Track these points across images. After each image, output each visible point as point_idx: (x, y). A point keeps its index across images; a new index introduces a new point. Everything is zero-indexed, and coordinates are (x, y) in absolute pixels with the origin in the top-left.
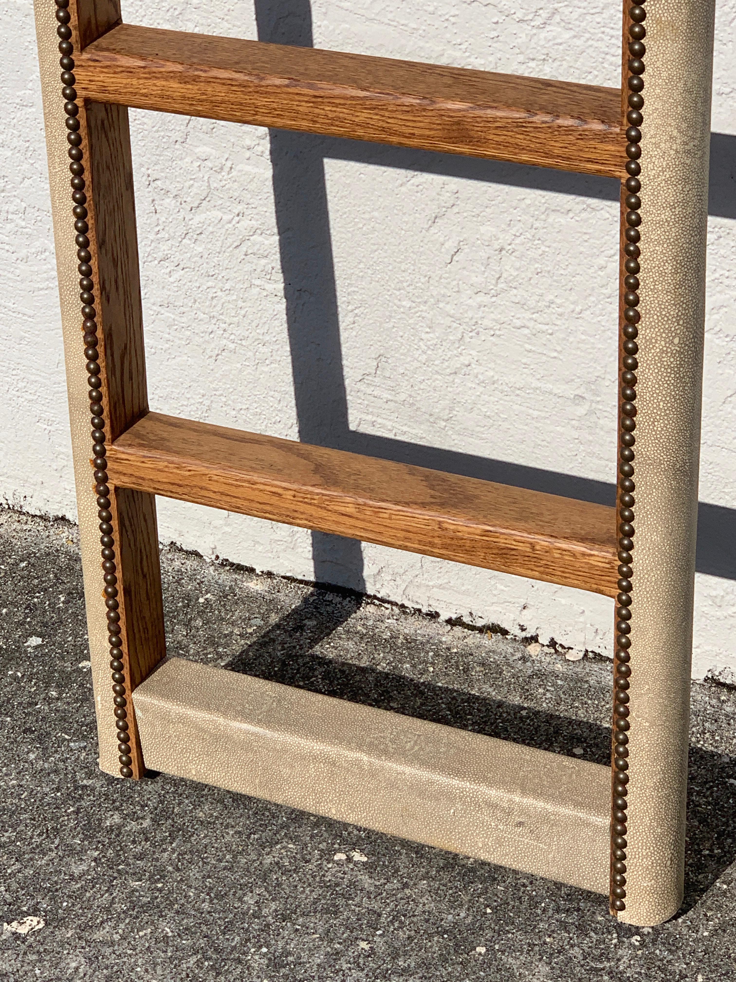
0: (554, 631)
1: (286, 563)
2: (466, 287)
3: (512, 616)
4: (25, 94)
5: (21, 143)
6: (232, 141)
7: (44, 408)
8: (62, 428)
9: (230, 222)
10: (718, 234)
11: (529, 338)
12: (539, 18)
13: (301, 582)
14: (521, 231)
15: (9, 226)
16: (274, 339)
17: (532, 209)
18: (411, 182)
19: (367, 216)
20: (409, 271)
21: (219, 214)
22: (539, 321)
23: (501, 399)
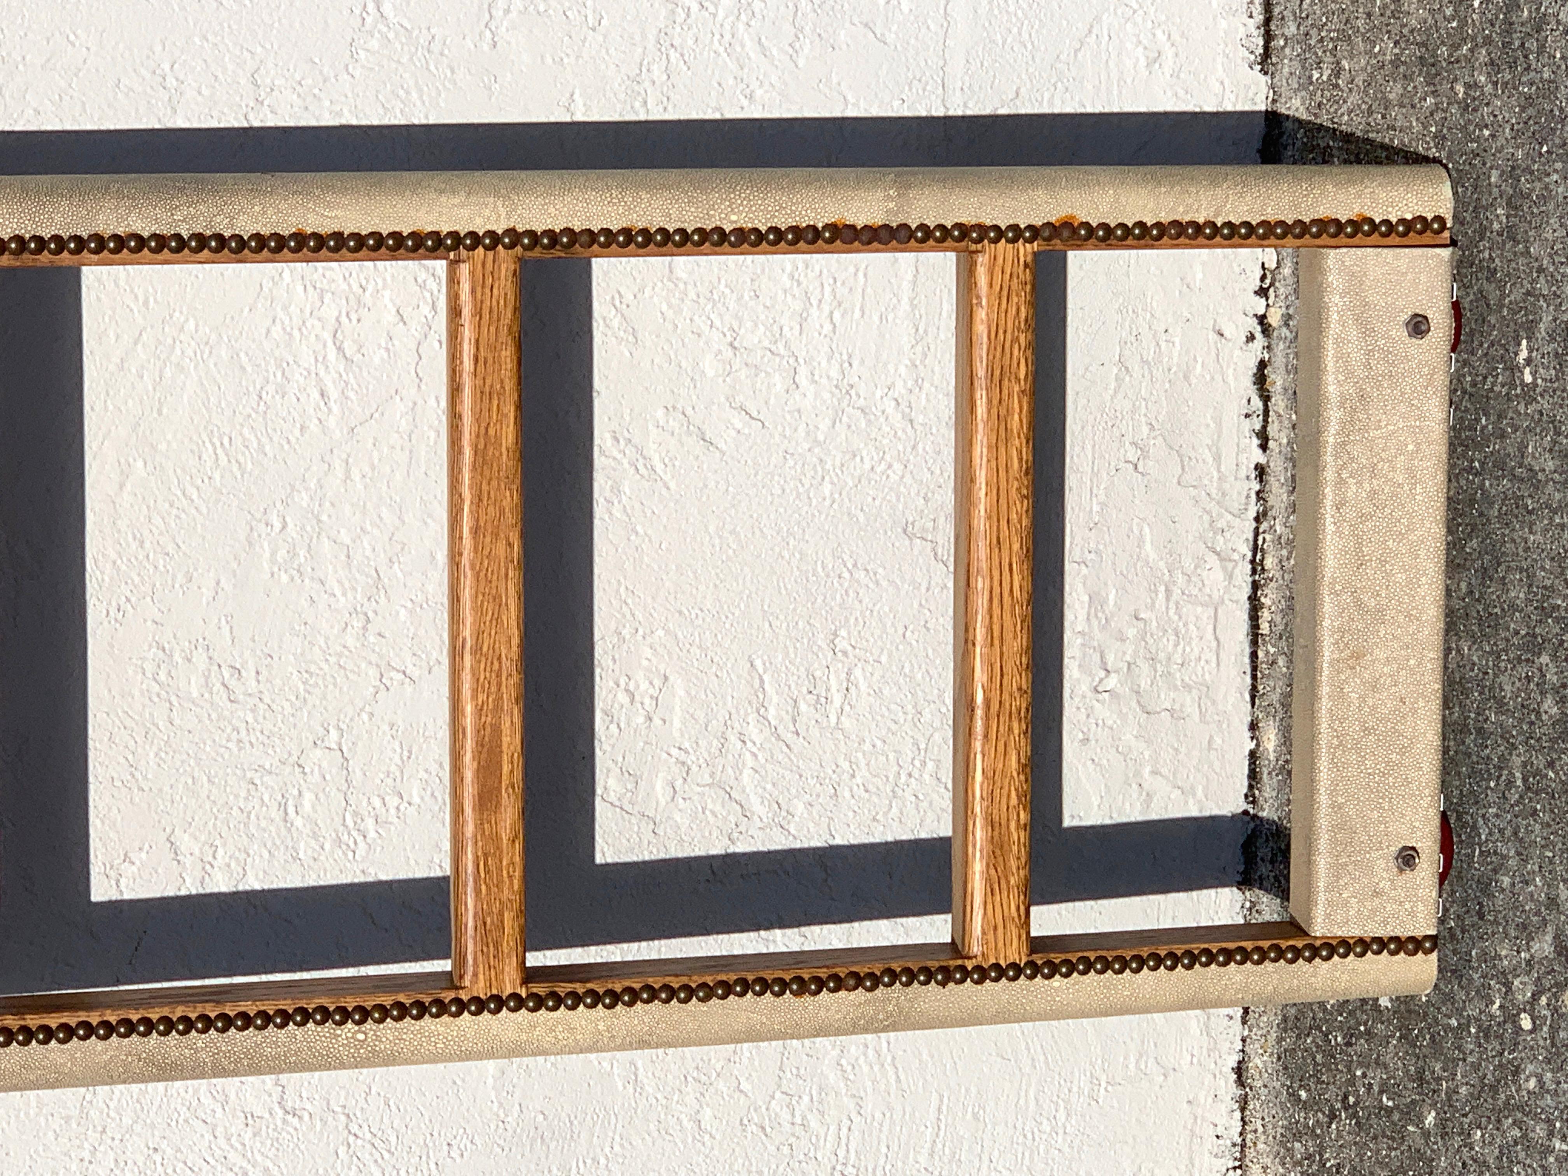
0: (1245, 290)
1: (1231, 700)
2: (792, 401)
3: (1237, 352)
4: (619, 1075)
5: (689, 1089)
6: (642, 744)
7: (1075, 1089)
8: (1099, 1061)
9: (755, 755)
10: (669, 47)
11: (845, 312)
12: (428, 282)
13: (1254, 677)
14: (704, 318)
15: (814, 1124)
16: (909, 696)
17: (673, 300)
18: (661, 474)
19: (717, 541)
20: (782, 482)
21: (747, 772)
22: (820, 297)
23: (936, 356)
